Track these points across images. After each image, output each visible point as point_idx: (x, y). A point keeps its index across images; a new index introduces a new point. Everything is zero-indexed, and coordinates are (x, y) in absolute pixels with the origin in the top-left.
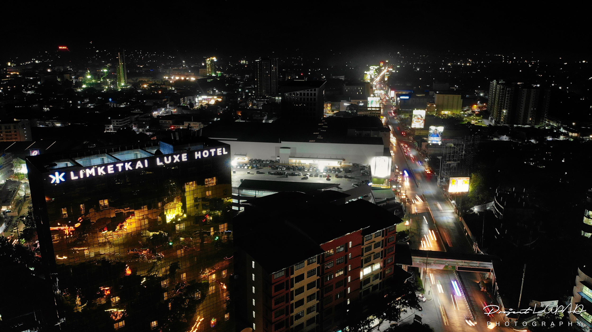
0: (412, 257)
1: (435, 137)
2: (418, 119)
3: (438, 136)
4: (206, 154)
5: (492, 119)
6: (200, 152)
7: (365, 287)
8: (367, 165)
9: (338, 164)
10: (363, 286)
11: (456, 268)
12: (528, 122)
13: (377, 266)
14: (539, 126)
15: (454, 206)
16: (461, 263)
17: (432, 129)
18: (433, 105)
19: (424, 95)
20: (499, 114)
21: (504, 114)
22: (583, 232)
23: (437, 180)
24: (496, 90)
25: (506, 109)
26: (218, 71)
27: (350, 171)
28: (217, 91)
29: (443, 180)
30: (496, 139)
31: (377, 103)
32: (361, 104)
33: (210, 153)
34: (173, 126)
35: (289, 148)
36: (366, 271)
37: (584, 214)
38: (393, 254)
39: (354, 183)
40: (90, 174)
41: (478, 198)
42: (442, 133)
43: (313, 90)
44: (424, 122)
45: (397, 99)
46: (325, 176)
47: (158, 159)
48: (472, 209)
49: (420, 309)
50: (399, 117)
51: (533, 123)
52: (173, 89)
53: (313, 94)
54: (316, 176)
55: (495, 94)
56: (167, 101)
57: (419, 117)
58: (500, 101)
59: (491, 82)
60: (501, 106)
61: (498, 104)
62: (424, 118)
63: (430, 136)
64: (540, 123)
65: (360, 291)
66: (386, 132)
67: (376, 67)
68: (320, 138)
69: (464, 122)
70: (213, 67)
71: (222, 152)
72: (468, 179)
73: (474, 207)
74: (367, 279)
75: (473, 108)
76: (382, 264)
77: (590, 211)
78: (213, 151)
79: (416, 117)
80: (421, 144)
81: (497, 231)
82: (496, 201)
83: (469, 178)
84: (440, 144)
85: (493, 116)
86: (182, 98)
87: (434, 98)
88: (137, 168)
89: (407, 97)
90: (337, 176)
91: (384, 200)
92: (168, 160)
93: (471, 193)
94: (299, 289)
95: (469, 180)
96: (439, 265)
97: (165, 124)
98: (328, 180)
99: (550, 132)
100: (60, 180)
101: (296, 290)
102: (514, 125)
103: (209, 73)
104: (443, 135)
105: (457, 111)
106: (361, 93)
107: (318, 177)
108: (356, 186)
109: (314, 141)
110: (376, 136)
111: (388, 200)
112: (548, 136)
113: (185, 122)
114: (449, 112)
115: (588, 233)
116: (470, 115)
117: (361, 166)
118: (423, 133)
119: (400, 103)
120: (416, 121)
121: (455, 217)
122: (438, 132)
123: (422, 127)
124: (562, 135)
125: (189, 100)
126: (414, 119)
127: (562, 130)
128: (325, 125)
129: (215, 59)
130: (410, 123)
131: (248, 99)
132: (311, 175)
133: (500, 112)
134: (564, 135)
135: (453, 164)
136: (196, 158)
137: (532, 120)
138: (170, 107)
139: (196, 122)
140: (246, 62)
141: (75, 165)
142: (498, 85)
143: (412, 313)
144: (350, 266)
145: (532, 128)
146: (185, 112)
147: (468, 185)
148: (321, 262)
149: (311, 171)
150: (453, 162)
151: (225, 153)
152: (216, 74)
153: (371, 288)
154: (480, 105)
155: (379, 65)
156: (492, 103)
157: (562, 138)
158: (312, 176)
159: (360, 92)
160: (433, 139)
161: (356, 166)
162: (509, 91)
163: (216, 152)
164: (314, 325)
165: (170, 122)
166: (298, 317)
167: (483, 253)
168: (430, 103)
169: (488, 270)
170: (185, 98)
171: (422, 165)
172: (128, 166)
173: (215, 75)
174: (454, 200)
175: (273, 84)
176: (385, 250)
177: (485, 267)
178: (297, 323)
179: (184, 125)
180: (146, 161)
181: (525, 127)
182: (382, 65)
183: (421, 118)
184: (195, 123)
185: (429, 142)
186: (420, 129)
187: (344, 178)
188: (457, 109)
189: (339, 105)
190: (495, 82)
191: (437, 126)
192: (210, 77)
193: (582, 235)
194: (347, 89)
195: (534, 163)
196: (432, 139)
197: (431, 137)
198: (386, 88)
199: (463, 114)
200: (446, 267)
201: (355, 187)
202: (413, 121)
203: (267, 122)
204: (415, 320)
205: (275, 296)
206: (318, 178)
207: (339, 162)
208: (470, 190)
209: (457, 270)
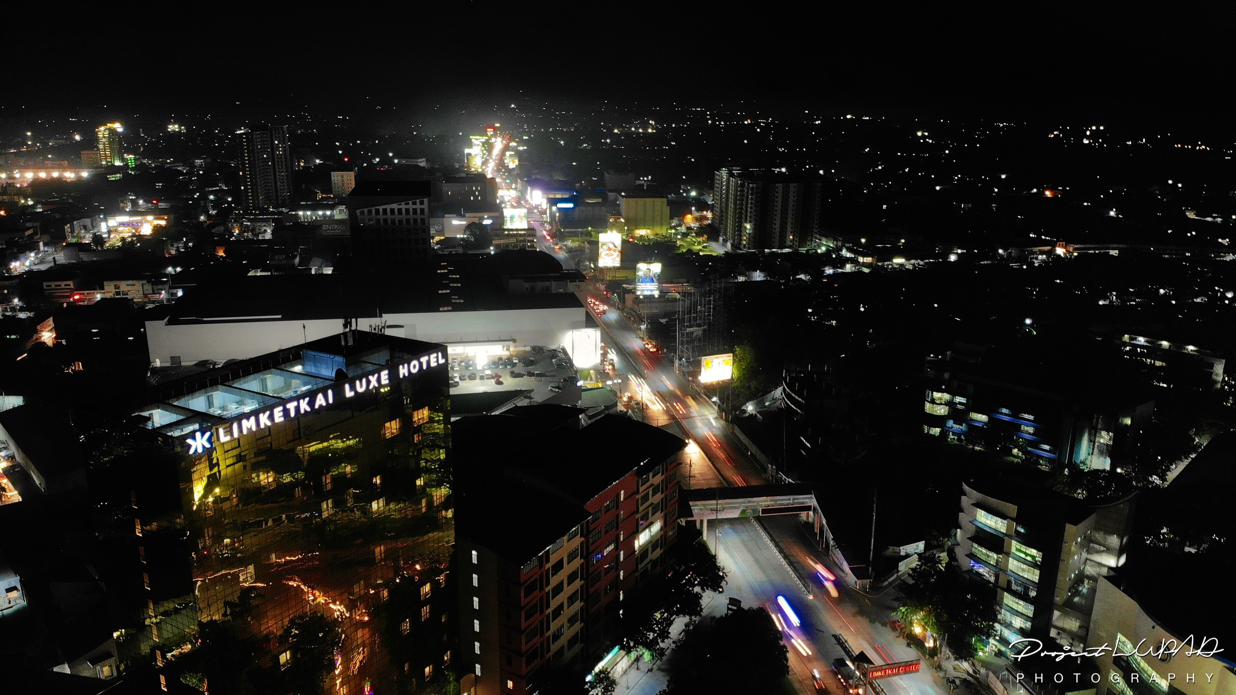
0: (691, 503)
1: (648, 284)
2: (610, 249)
3: (652, 281)
4: (415, 367)
5: (725, 241)
6: (406, 365)
7: (643, 565)
8: (559, 347)
9: (503, 350)
10: (640, 564)
11: (759, 512)
12: (788, 243)
13: (656, 527)
14: (806, 249)
15: (716, 408)
16: (763, 502)
17: (641, 268)
18: (619, 218)
19: (600, 200)
20: (738, 231)
21: (747, 231)
22: (926, 427)
23: (673, 362)
24: (728, 187)
25: (750, 222)
26: (129, 154)
27: (532, 363)
28: (141, 202)
29: (682, 362)
30: (741, 279)
31: (522, 219)
32: (488, 222)
33: (421, 364)
34: (77, 294)
35: (402, 327)
36: (643, 539)
37: (925, 398)
38: (675, 503)
39: (553, 386)
40: (248, 429)
41: (749, 387)
42: (659, 275)
43: (418, 203)
44: (620, 256)
45: (550, 209)
46: (490, 377)
47: (347, 387)
48: (744, 408)
49: (721, 590)
50: (565, 246)
51: (795, 243)
52: (31, 203)
53: (418, 211)
54: (472, 377)
55: (727, 196)
56: (35, 233)
57: (611, 246)
58: (738, 207)
59: (716, 172)
60: (740, 218)
61: (735, 213)
62: (619, 248)
63: (639, 281)
64: (808, 243)
65: (637, 574)
66: (579, 281)
67: (484, 139)
68: (458, 301)
69: (679, 250)
70: (116, 146)
71: (437, 361)
72: (730, 356)
73: (747, 404)
74: (645, 550)
75: (685, 221)
76: (662, 521)
77: (934, 393)
78: (424, 360)
79: (605, 247)
80: (624, 298)
81: (804, 441)
82: (787, 389)
83: (732, 354)
84: (657, 296)
85: (726, 234)
86: (69, 225)
87: (619, 205)
88: (317, 406)
89: (571, 205)
90: (514, 375)
91: (600, 409)
92: (361, 386)
93: (737, 380)
94: (557, 586)
95: (732, 358)
96: (733, 510)
97: (58, 289)
98: (499, 383)
99: (827, 259)
100: (204, 447)
101: (553, 589)
102: (766, 250)
103: (106, 159)
104: (661, 279)
105: (662, 229)
106: (479, 198)
107: (475, 379)
108: (557, 390)
109: (450, 308)
110: (561, 290)
111: (607, 408)
112: (825, 266)
113: (105, 283)
114: (649, 231)
115: (935, 427)
116: (685, 235)
117: (549, 351)
118: (620, 275)
119: (558, 217)
120: (607, 255)
121: (721, 425)
122: (651, 274)
123: (617, 263)
124: (848, 263)
125: (82, 228)
126: (603, 251)
127: (845, 253)
128: (450, 272)
129: (118, 127)
130: (595, 257)
131: (229, 218)
132: (462, 378)
133: (739, 229)
134: (851, 263)
135: (697, 331)
136: (401, 376)
137: (793, 238)
138: (46, 249)
139: (133, 279)
140: (180, 128)
141: (190, 414)
142: (731, 178)
143: (710, 600)
144: (622, 533)
145: (795, 253)
146: (85, 257)
147: (731, 367)
148: (585, 533)
149: (458, 369)
150: (695, 328)
151: (442, 361)
152: (123, 162)
153: (649, 566)
154: (697, 214)
155: (484, 133)
156: (723, 211)
157: (849, 268)
158: (465, 380)
159: (478, 196)
160: (645, 286)
161: (538, 350)
162: (752, 188)
163: (428, 362)
164: (578, 647)
165: (69, 285)
166: (557, 636)
167: (791, 481)
168: (613, 215)
169: (808, 508)
170: (75, 223)
171: (637, 337)
172: (304, 406)
173: (122, 164)
174: (716, 396)
175: (280, 182)
176: (666, 497)
177: (803, 503)
178: (554, 647)
179: (103, 289)
180: (330, 392)
181: (783, 252)
182: (492, 133)
183: (614, 248)
184: (130, 282)
185: (638, 293)
186: (615, 269)
187: (528, 377)
188: (662, 225)
189: (442, 225)
190: (724, 172)
191: (650, 263)
192: (114, 170)
193: (926, 432)
194: (449, 190)
195: (816, 317)
196: (643, 286)
197: (642, 284)
198: (516, 184)
199: (674, 234)
200: (743, 512)
201: (556, 392)
202: (601, 253)
203: (320, 272)
204: (730, 606)
205: (526, 605)
206: (478, 381)
207: (503, 347)
208: (735, 376)
209: (760, 514)
